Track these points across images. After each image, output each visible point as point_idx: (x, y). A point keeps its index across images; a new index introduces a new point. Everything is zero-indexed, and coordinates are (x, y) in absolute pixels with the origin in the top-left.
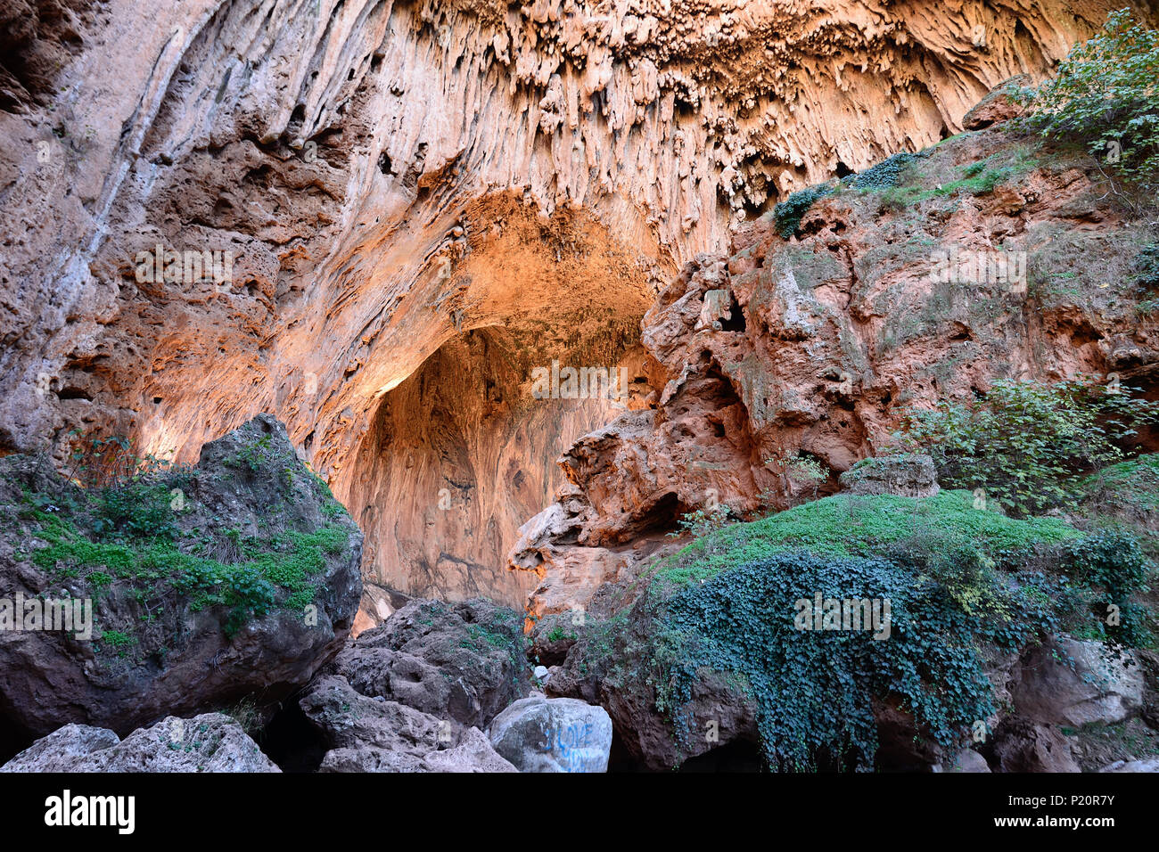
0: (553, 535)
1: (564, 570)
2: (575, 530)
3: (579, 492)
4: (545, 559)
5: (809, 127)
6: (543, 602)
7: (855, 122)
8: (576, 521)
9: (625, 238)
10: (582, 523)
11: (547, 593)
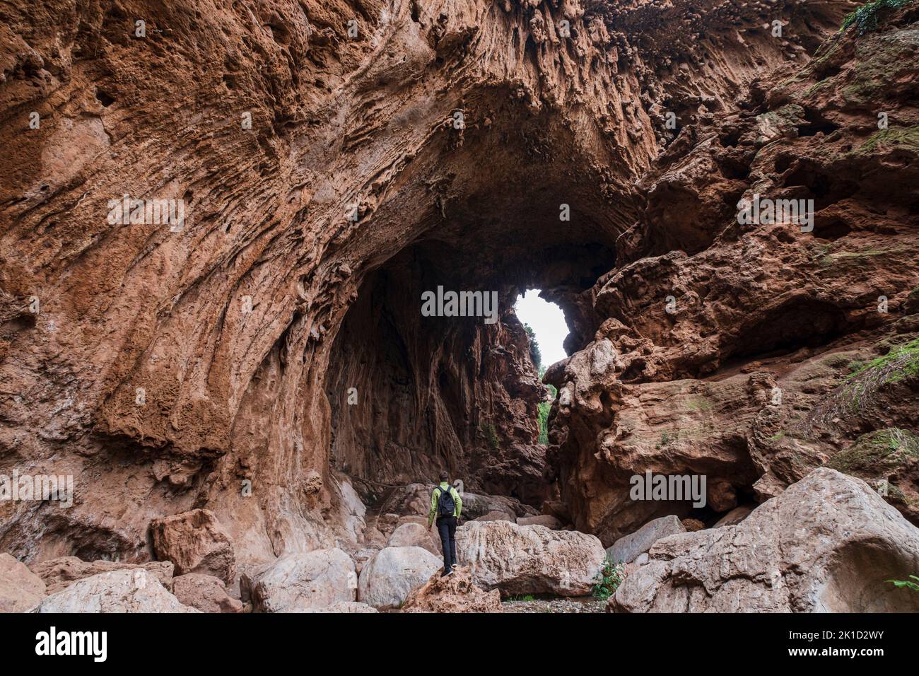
0: (618, 369)
1: (642, 409)
2: (638, 366)
3: (626, 327)
4: (614, 398)
5: (715, 77)
6: (632, 451)
7: (753, 71)
8: (635, 354)
9: (585, 145)
10: (644, 357)
11: (632, 439)
